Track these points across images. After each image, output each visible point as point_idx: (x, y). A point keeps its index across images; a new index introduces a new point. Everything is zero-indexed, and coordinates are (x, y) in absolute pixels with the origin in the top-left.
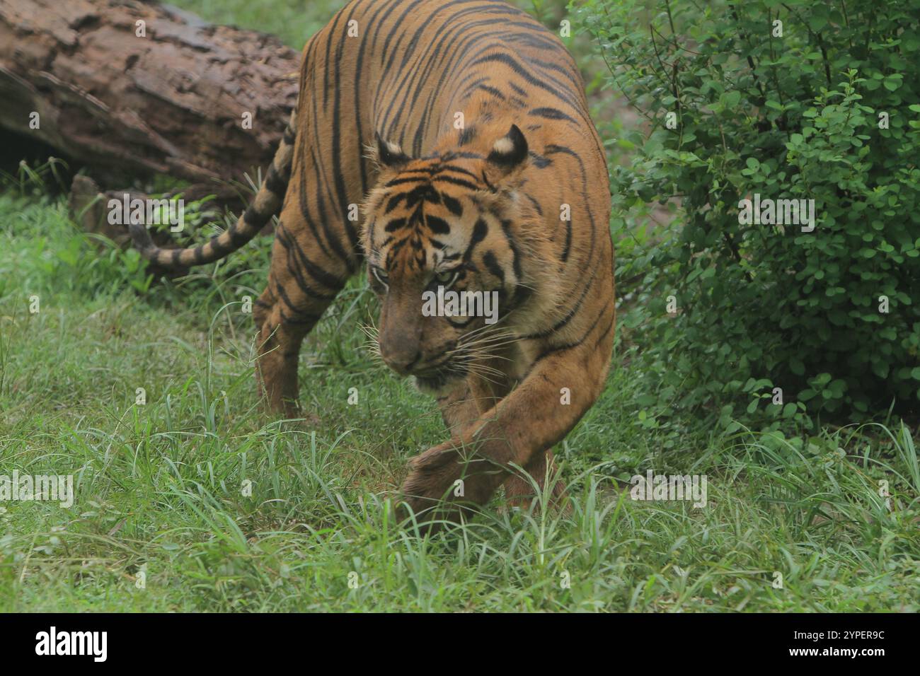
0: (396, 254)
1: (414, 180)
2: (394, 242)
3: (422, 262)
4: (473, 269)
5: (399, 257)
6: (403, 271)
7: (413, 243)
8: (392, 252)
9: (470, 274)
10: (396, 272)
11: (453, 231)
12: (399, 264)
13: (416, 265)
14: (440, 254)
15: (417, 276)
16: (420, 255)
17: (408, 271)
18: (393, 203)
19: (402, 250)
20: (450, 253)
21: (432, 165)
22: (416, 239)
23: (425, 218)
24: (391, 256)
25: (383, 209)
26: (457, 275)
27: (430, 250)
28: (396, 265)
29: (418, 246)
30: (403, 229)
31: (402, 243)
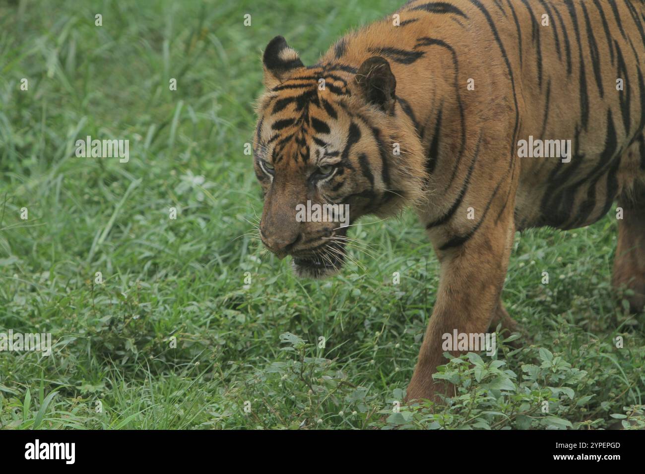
0: (281, 149)
1: (301, 86)
2: (280, 138)
3: (306, 157)
4: (350, 167)
5: (284, 151)
6: (288, 164)
7: (297, 140)
8: (279, 147)
9: (347, 171)
10: (280, 164)
11: (333, 132)
12: (285, 157)
13: (300, 159)
14: (322, 150)
15: (300, 168)
16: (304, 150)
17: (292, 163)
18: (281, 105)
19: (288, 145)
20: (330, 151)
21: (315, 73)
22: (300, 136)
23: (310, 119)
24: (277, 150)
25: (270, 109)
26: (336, 169)
27: (313, 147)
28: (281, 158)
29: (302, 143)
30: (290, 127)
31: (288, 139)
